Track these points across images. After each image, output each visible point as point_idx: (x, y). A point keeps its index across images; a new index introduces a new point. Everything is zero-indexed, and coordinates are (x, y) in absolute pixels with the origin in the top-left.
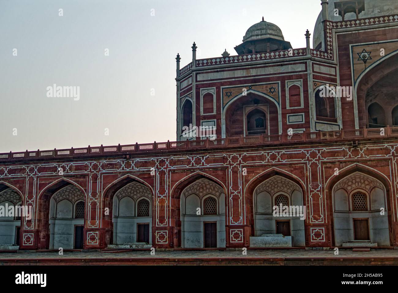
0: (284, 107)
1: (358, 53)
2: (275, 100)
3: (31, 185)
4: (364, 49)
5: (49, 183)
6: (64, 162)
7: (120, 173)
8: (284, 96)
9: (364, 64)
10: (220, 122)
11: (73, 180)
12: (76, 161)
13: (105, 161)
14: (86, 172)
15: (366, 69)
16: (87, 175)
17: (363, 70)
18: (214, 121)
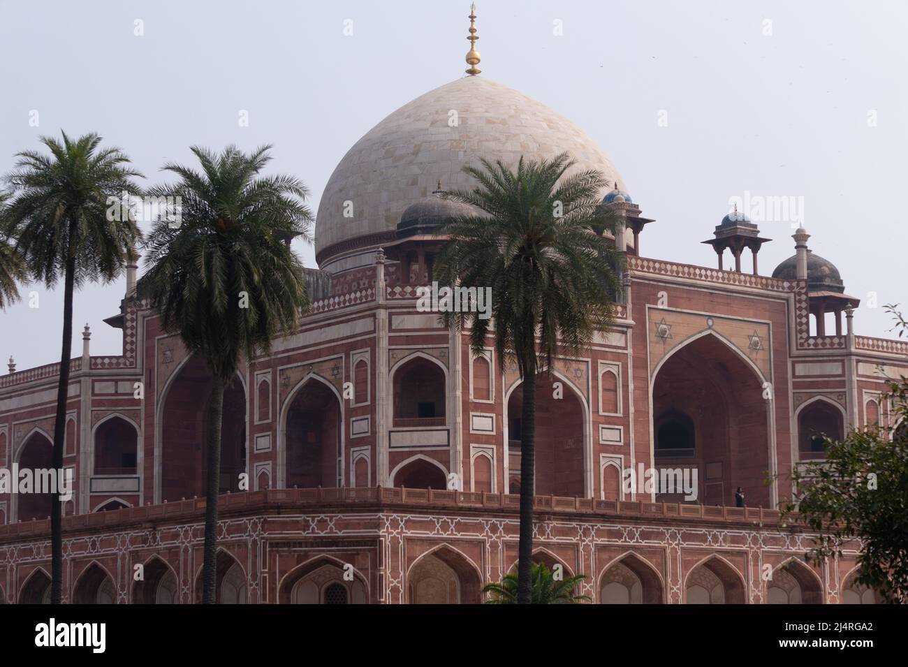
0: (596, 411)
1: (655, 323)
2: (583, 393)
3: (674, 560)
4: (663, 319)
5: (697, 561)
6: (716, 527)
7: (785, 553)
8: (596, 388)
9: (663, 346)
10: (500, 421)
11: (728, 558)
12: (732, 528)
13: (766, 533)
14: (744, 548)
15: (665, 355)
16: (746, 553)
17: (663, 355)
18: (492, 417)
